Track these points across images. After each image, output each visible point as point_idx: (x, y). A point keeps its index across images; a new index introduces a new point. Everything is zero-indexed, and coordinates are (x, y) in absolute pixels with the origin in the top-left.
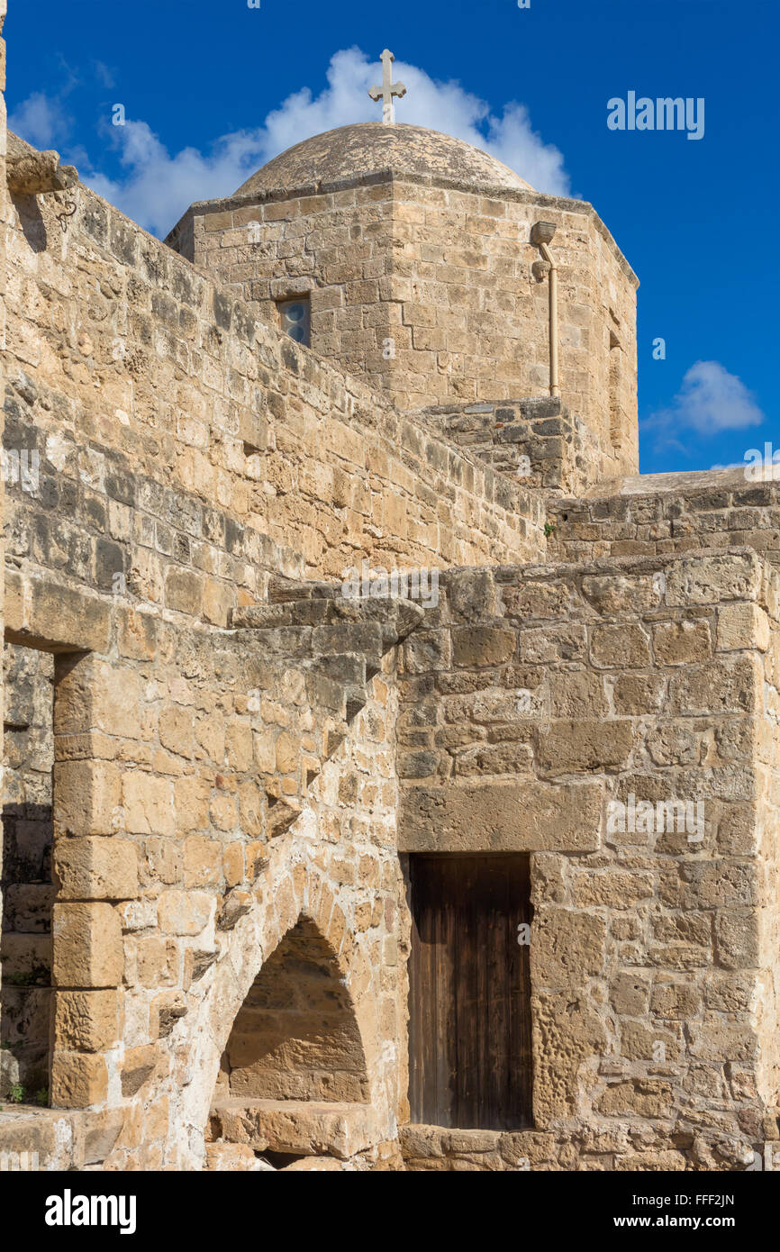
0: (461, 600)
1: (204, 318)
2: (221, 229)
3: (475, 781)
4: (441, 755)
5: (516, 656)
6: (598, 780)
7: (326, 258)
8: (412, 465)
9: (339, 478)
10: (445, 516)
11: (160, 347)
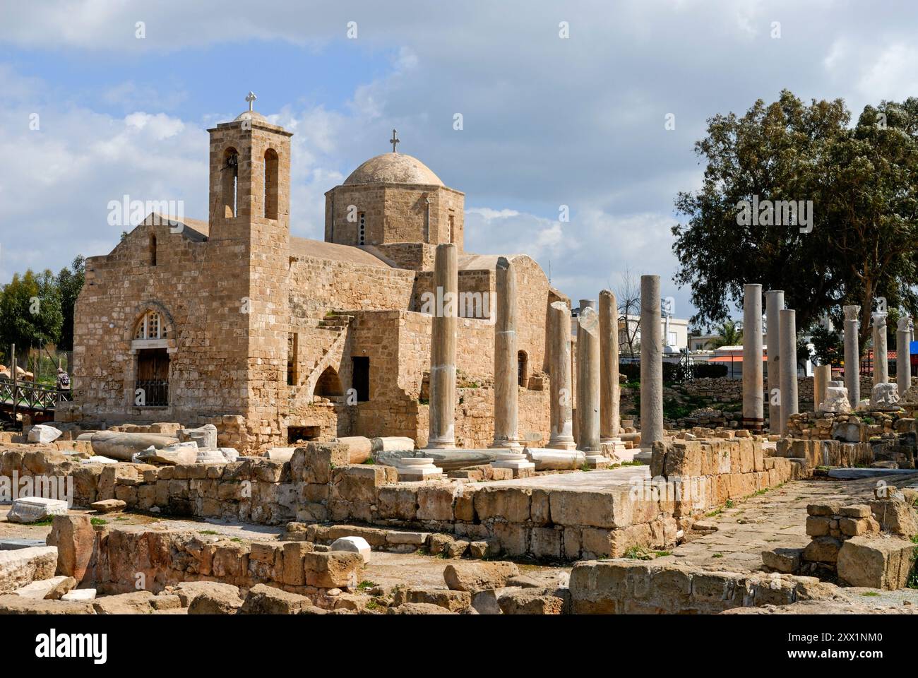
0: (362, 315)
1: (321, 266)
2: (344, 193)
7: (369, 203)
8: (371, 276)
9: (351, 284)
10: (380, 284)
11: (313, 274)
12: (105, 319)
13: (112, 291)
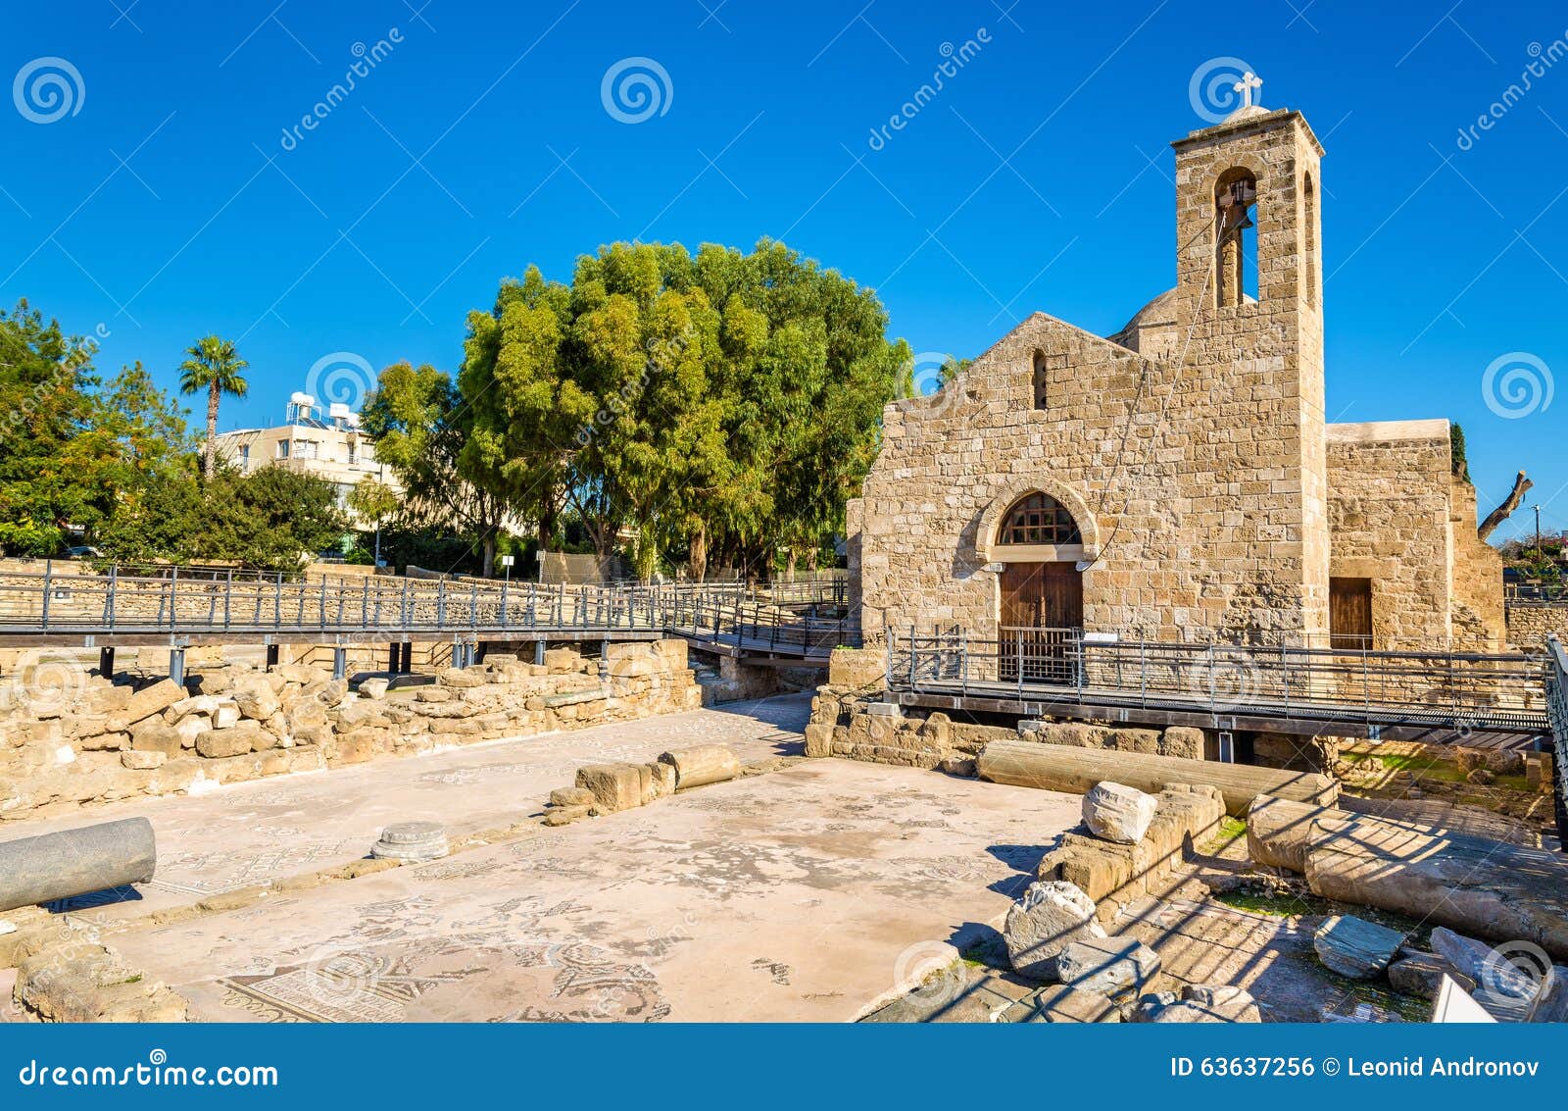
0: (1347, 506)
2: (1151, 334)
3: (1352, 557)
4: (1340, 550)
5: (1366, 523)
6: (1394, 558)
12: (929, 507)
13: (943, 458)
